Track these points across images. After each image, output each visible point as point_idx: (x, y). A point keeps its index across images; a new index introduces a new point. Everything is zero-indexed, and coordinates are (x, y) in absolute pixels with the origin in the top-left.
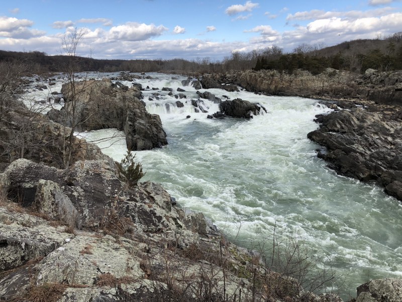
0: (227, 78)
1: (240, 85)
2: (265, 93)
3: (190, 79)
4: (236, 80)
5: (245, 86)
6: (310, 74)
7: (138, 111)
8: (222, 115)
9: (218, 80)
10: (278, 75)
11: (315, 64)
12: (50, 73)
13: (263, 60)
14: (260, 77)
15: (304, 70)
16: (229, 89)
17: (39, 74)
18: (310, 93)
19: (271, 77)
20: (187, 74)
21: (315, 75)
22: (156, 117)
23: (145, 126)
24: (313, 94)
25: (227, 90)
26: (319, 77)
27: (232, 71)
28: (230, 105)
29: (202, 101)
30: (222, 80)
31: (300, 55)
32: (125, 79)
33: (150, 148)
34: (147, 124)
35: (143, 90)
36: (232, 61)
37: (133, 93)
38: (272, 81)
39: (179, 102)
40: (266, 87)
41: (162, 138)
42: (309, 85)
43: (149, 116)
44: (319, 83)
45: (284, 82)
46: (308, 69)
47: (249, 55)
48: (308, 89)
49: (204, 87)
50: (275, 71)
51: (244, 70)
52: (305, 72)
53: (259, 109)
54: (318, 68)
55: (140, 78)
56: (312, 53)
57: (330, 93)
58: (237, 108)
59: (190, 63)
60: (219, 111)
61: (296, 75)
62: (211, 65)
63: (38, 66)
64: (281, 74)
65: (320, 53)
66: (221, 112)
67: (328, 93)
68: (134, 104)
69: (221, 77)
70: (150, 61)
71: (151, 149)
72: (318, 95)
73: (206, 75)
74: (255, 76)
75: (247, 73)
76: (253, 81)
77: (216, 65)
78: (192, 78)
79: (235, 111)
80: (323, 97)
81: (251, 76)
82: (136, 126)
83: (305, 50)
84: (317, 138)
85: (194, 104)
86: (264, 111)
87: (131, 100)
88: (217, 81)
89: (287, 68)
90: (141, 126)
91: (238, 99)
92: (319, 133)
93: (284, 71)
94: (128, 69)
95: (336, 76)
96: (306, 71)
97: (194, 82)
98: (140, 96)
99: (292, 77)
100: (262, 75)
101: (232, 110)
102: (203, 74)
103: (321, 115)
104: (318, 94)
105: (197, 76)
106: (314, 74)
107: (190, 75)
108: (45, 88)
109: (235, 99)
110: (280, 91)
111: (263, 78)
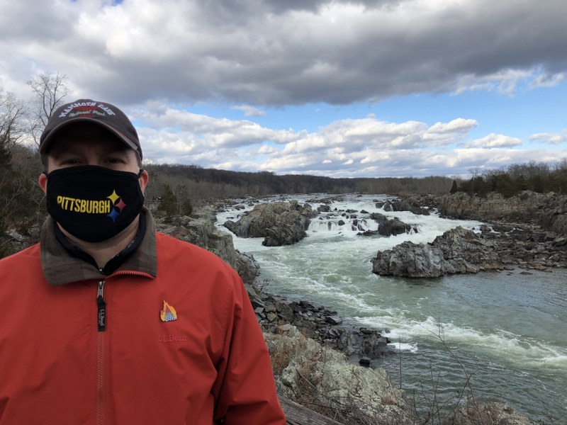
2: (450, 216)
6: (501, 197)
10: (468, 198)
15: (497, 192)
21: (506, 198)
26: (509, 201)
38: (459, 205)
39: (342, 221)
42: (496, 209)
45: (472, 206)
46: (501, 192)
49: (395, 210)
50: (465, 193)
52: (496, 195)
53: (409, 229)
54: (508, 190)
57: (508, 217)
61: (486, 198)
64: (471, 197)
89: (480, 191)
93: (475, 194)
95: (529, 199)
99: (483, 200)
110: (466, 215)
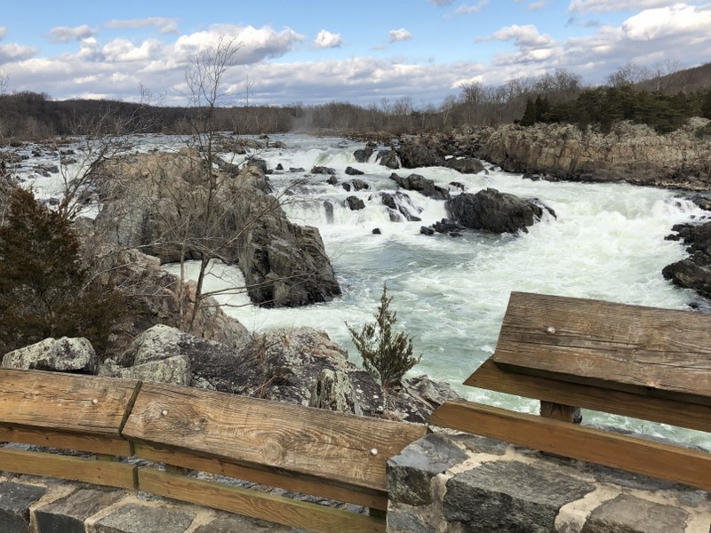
0: (457, 144)
1: (487, 159)
2: (548, 176)
3: (371, 147)
4: (477, 148)
5: (499, 161)
6: (652, 132)
7: (272, 219)
8: (455, 227)
9: (437, 149)
10: (578, 135)
11: (664, 110)
12: (59, 138)
13: (539, 102)
14: (534, 140)
15: (637, 122)
16: (464, 168)
17: (37, 141)
18: (653, 175)
19: (560, 140)
20: (364, 136)
21: (663, 134)
22: (311, 232)
23: (290, 253)
24: (661, 178)
25: (459, 170)
26: (673, 139)
27: (467, 128)
28: (471, 204)
29: (406, 196)
30: (445, 147)
31: (627, 88)
32: (228, 149)
33: (304, 302)
34: (295, 249)
35: (270, 172)
36: (463, 105)
37: (250, 179)
38: (563, 150)
39: (355, 198)
40: (549, 162)
41: (326, 278)
42: (650, 158)
43: (296, 231)
44: (674, 151)
45: (591, 151)
46: (647, 121)
47: (502, 91)
48: (648, 166)
49: (406, 164)
50: (569, 125)
51: (494, 124)
52: (641, 129)
53: (540, 213)
54: (669, 117)
55: (258, 146)
56: (652, 83)
57: (702, 174)
58: (488, 211)
59: (365, 111)
60: (446, 217)
61: (618, 133)
62: (416, 115)
63: (32, 124)
64: (585, 133)
65: (669, 86)
66: (452, 219)
67: (698, 176)
68: (259, 205)
69: (443, 141)
70: (276, 110)
71: (306, 304)
72: (675, 179)
73: (406, 137)
74: (524, 137)
75: (504, 132)
76: (518, 148)
77: (426, 114)
78: (375, 145)
79: (484, 218)
80: (686, 185)
81: (513, 138)
82: (271, 253)
83: (635, 79)
84: (689, 279)
85: (388, 202)
86: (551, 216)
87: (249, 194)
88: (435, 151)
89: (598, 120)
90: (282, 253)
91: (489, 190)
92: (692, 267)
93: (590, 126)
94: (228, 127)
96: (642, 126)
97: (382, 154)
98: (266, 187)
99: (611, 139)
100: (541, 135)
101: (478, 214)
102: (399, 135)
103: (687, 225)
104: (674, 177)
105: (387, 141)
106: (662, 130)
107: (370, 137)
108: (55, 170)
109: (484, 191)
110: (582, 171)
111: (542, 141)
